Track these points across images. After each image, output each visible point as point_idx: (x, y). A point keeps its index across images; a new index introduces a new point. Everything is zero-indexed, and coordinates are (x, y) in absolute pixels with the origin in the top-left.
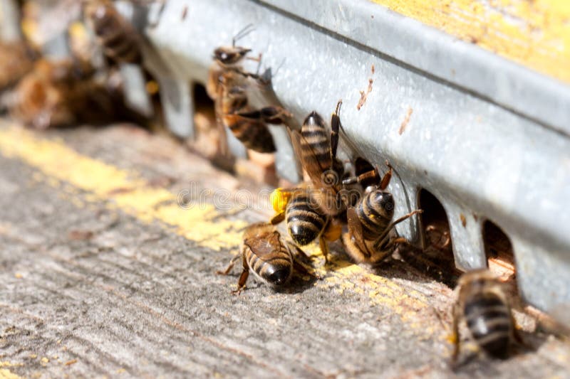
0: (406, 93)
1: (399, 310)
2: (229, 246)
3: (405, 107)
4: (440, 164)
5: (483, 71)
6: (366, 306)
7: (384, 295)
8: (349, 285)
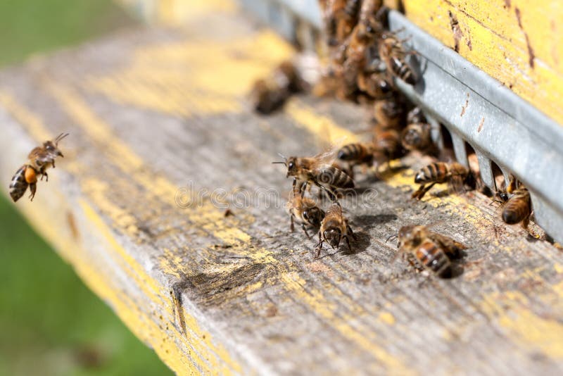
0: (482, 109)
1: (477, 226)
2: (401, 185)
3: (482, 117)
4: (495, 150)
5: (510, 104)
6: (461, 222)
7: (472, 217)
8: (456, 210)
